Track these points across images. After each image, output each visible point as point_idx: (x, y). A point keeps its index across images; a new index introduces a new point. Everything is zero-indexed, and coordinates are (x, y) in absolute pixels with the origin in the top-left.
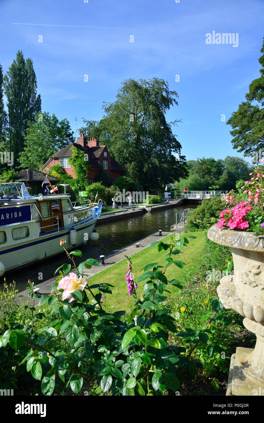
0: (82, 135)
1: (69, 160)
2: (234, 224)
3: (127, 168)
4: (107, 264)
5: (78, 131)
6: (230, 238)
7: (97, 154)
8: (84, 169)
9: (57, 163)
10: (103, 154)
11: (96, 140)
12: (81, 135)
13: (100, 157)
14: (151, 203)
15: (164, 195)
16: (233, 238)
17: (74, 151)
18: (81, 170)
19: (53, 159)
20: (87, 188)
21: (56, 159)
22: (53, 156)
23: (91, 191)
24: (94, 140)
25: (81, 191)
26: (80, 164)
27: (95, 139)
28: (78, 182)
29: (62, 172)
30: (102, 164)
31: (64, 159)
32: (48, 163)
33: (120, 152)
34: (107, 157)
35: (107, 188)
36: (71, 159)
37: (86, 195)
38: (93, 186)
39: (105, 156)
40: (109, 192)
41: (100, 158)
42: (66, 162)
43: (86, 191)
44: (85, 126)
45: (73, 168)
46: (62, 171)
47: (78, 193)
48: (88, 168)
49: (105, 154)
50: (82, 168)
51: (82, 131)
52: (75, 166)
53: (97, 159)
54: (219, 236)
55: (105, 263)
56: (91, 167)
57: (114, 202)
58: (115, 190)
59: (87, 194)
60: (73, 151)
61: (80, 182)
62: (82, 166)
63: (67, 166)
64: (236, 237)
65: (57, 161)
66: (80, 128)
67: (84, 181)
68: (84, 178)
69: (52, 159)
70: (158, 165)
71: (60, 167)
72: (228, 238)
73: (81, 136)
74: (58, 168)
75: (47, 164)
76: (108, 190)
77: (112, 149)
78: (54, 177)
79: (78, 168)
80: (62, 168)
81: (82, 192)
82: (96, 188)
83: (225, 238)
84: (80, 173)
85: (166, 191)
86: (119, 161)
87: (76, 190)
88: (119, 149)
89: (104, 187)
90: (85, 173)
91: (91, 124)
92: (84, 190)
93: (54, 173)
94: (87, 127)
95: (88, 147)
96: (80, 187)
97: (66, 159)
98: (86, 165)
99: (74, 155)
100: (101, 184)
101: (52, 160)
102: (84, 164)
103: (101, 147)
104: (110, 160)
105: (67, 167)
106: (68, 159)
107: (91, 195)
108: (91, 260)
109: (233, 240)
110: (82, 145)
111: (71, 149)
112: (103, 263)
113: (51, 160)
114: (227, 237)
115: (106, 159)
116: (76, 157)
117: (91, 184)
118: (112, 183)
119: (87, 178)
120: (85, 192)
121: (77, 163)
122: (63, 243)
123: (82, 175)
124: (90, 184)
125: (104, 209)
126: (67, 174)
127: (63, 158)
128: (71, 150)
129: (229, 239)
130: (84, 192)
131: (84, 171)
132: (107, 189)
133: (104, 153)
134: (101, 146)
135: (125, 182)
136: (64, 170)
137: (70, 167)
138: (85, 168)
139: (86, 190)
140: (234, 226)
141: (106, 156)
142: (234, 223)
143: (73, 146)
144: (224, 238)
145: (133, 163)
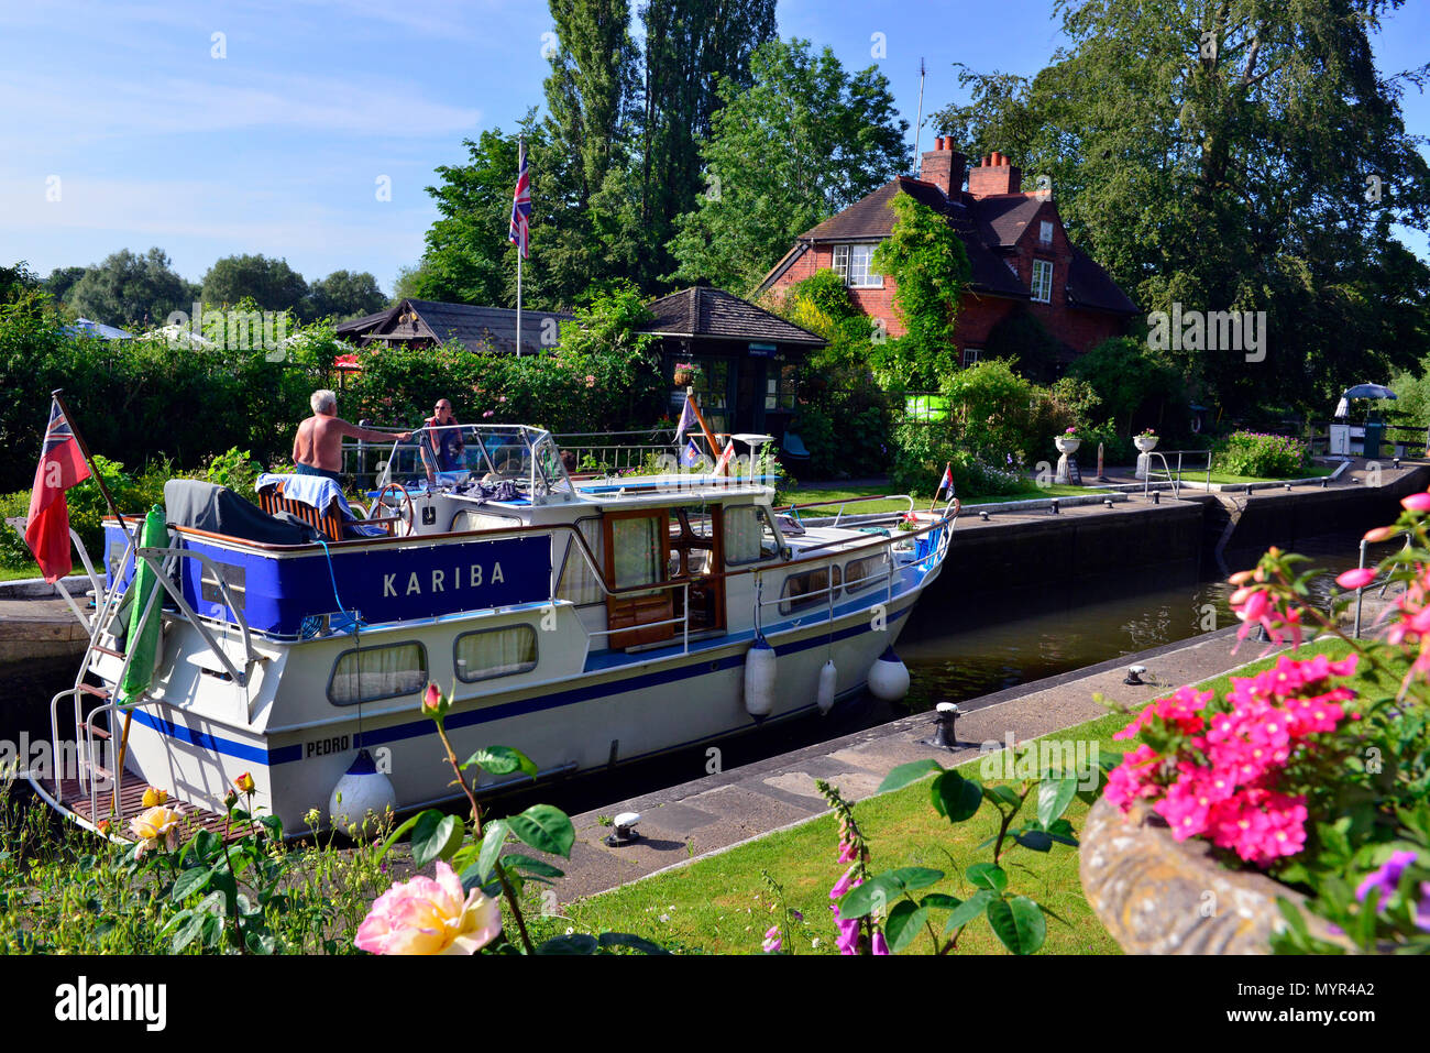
0: (946, 145)
1: (878, 255)
2: (1190, 813)
3: (1150, 300)
4: (968, 745)
5: (931, 121)
6: (1149, 905)
7: (1009, 230)
8: (941, 295)
9: (824, 266)
10: (1033, 228)
11: (1008, 162)
12: (941, 141)
13: (1019, 243)
14: (1254, 471)
15: (1328, 439)
16: (1166, 917)
17: (901, 211)
18: (928, 301)
19: (810, 246)
20: (947, 385)
21: (823, 246)
22: (812, 235)
23: (961, 397)
24: (999, 163)
25: (917, 395)
26: (924, 275)
27: (1004, 161)
28: (910, 354)
29: (842, 307)
30: (1026, 275)
31: (856, 248)
32: (788, 264)
33: (1120, 220)
34: (1052, 244)
35: (1036, 388)
36: (887, 251)
37: (938, 416)
38: (976, 374)
39: (1042, 238)
40: (1046, 407)
41: (1020, 250)
42: (863, 259)
43: (940, 395)
44: (965, 98)
45: (894, 290)
46: (844, 302)
47: (905, 405)
48: (962, 296)
49: (1046, 230)
50: (934, 290)
51: (949, 125)
52: (902, 280)
53: (1008, 252)
54: (1106, 864)
55: (959, 739)
56: (972, 287)
57: (1064, 457)
58: (1078, 401)
59: (945, 409)
60: (898, 212)
61: (919, 352)
62: (935, 281)
63: (870, 281)
64: (1189, 909)
65: (829, 255)
66: (942, 108)
67: (936, 351)
68: (939, 338)
69: (805, 247)
70: (1309, 289)
71: (835, 286)
72: (1138, 905)
73: (941, 147)
74: (826, 287)
75: (785, 267)
76: (1043, 398)
77: (1084, 209)
78: (800, 329)
79: (912, 292)
80: (846, 288)
81: (923, 400)
82: (988, 385)
83: (1128, 894)
84: (920, 312)
85: (1339, 421)
86: (1112, 262)
87: (893, 388)
88: (1115, 206)
89: (1024, 383)
90: (942, 316)
91: (994, 90)
92: (933, 390)
93: (807, 312)
94: (972, 104)
95: (968, 197)
96: (916, 375)
97: (865, 248)
98: (950, 281)
99: (899, 231)
100: (1013, 369)
101: (804, 252)
102: (941, 275)
103: (1027, 199)
104: (1068, 259)
105: (866, 286)
106: (873, 249)
107: (960, 413)
108: (543, 818)
109: (1159, 929)
110: (943, 186)
111: (890, 203)
112: (949, 740)
113: (800, 252)
114: (1136, 890)
115: (1047, 253)
116: (911, 241)
117: (967, 366)
118: (1067, 364)
119: (954, 337)
120: (935, 401)
121: (909, 271)
122: (431, 705)
123: (927, 324)
124: (961, 363)
125: (1011, 486)
126: (866, 315)
127: (851, 243)
128: (890, 212)
129: (1143, 913)
130: (932, 398)
131: (942, 306)
132: (1039, 392)
133: (1043, 224)
134: (1028, 194)
135: (1129, 362)
136: (853, 296)
137: (881, 286)
138: (944, 294)
139: (942, 389)
140: (1188, 822)
141: (1049, 239)
142: (1197, 804)
143: (900, 191)
144: (1120, 886)
145: (1179, 275)
